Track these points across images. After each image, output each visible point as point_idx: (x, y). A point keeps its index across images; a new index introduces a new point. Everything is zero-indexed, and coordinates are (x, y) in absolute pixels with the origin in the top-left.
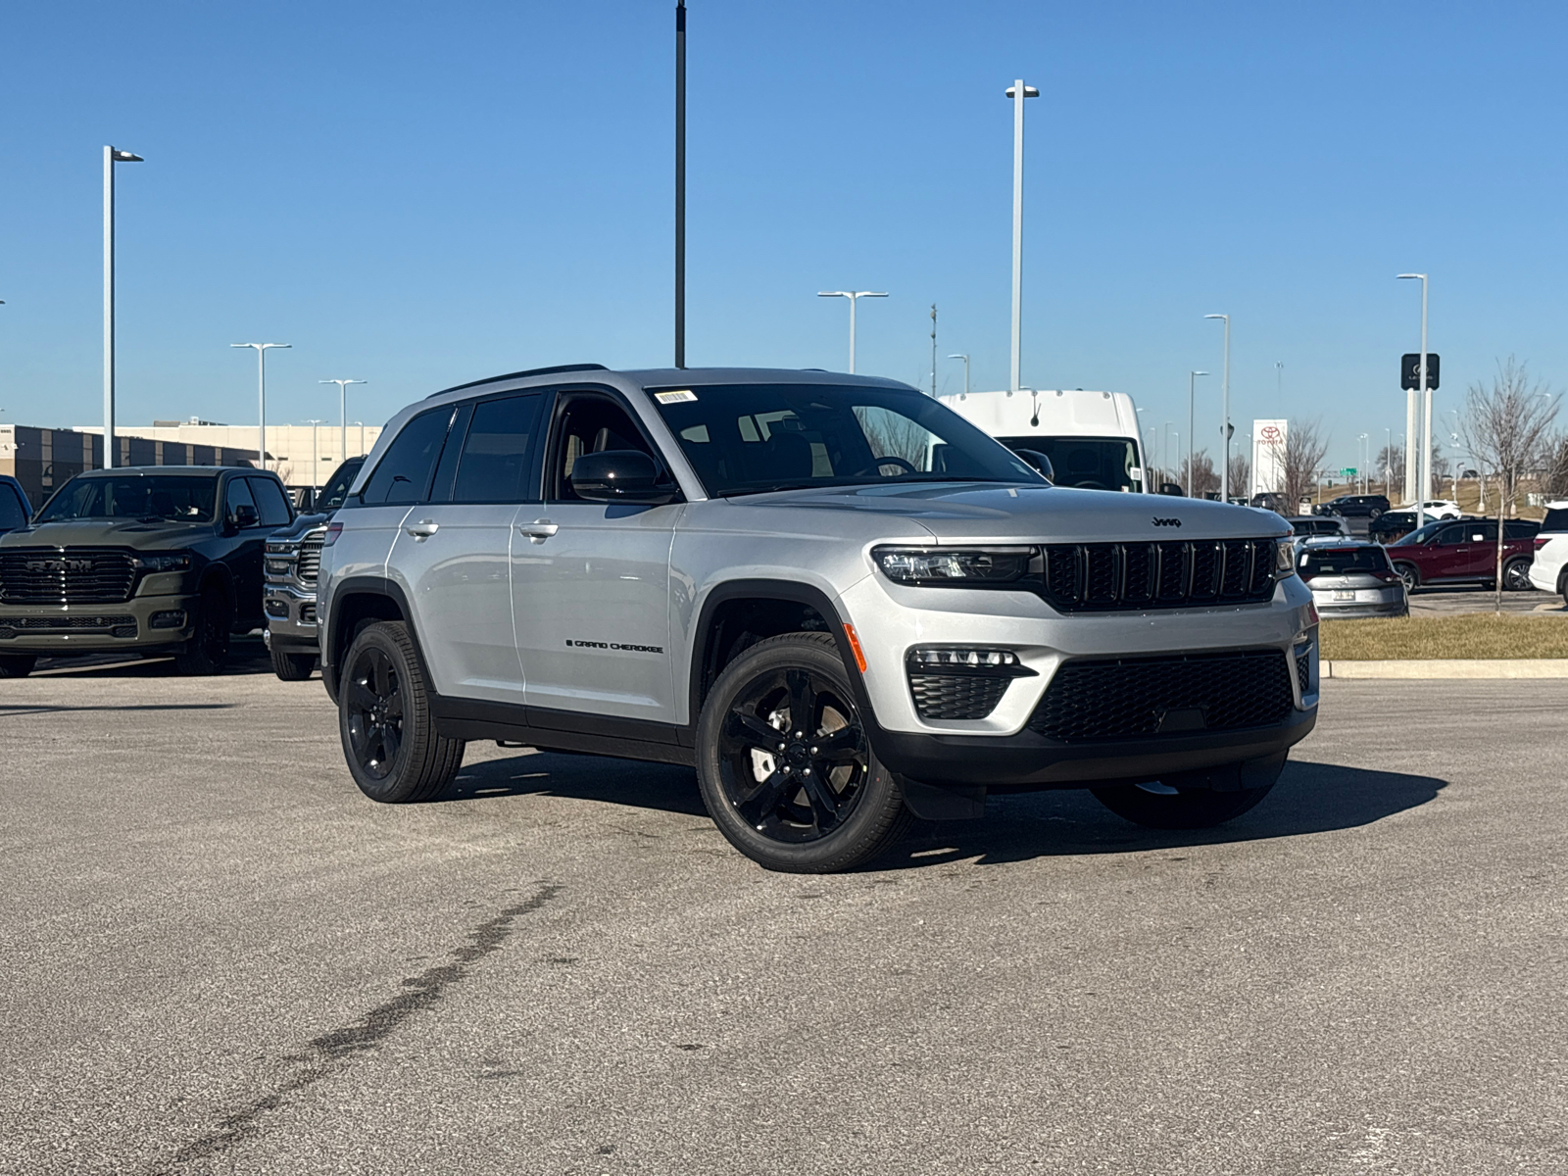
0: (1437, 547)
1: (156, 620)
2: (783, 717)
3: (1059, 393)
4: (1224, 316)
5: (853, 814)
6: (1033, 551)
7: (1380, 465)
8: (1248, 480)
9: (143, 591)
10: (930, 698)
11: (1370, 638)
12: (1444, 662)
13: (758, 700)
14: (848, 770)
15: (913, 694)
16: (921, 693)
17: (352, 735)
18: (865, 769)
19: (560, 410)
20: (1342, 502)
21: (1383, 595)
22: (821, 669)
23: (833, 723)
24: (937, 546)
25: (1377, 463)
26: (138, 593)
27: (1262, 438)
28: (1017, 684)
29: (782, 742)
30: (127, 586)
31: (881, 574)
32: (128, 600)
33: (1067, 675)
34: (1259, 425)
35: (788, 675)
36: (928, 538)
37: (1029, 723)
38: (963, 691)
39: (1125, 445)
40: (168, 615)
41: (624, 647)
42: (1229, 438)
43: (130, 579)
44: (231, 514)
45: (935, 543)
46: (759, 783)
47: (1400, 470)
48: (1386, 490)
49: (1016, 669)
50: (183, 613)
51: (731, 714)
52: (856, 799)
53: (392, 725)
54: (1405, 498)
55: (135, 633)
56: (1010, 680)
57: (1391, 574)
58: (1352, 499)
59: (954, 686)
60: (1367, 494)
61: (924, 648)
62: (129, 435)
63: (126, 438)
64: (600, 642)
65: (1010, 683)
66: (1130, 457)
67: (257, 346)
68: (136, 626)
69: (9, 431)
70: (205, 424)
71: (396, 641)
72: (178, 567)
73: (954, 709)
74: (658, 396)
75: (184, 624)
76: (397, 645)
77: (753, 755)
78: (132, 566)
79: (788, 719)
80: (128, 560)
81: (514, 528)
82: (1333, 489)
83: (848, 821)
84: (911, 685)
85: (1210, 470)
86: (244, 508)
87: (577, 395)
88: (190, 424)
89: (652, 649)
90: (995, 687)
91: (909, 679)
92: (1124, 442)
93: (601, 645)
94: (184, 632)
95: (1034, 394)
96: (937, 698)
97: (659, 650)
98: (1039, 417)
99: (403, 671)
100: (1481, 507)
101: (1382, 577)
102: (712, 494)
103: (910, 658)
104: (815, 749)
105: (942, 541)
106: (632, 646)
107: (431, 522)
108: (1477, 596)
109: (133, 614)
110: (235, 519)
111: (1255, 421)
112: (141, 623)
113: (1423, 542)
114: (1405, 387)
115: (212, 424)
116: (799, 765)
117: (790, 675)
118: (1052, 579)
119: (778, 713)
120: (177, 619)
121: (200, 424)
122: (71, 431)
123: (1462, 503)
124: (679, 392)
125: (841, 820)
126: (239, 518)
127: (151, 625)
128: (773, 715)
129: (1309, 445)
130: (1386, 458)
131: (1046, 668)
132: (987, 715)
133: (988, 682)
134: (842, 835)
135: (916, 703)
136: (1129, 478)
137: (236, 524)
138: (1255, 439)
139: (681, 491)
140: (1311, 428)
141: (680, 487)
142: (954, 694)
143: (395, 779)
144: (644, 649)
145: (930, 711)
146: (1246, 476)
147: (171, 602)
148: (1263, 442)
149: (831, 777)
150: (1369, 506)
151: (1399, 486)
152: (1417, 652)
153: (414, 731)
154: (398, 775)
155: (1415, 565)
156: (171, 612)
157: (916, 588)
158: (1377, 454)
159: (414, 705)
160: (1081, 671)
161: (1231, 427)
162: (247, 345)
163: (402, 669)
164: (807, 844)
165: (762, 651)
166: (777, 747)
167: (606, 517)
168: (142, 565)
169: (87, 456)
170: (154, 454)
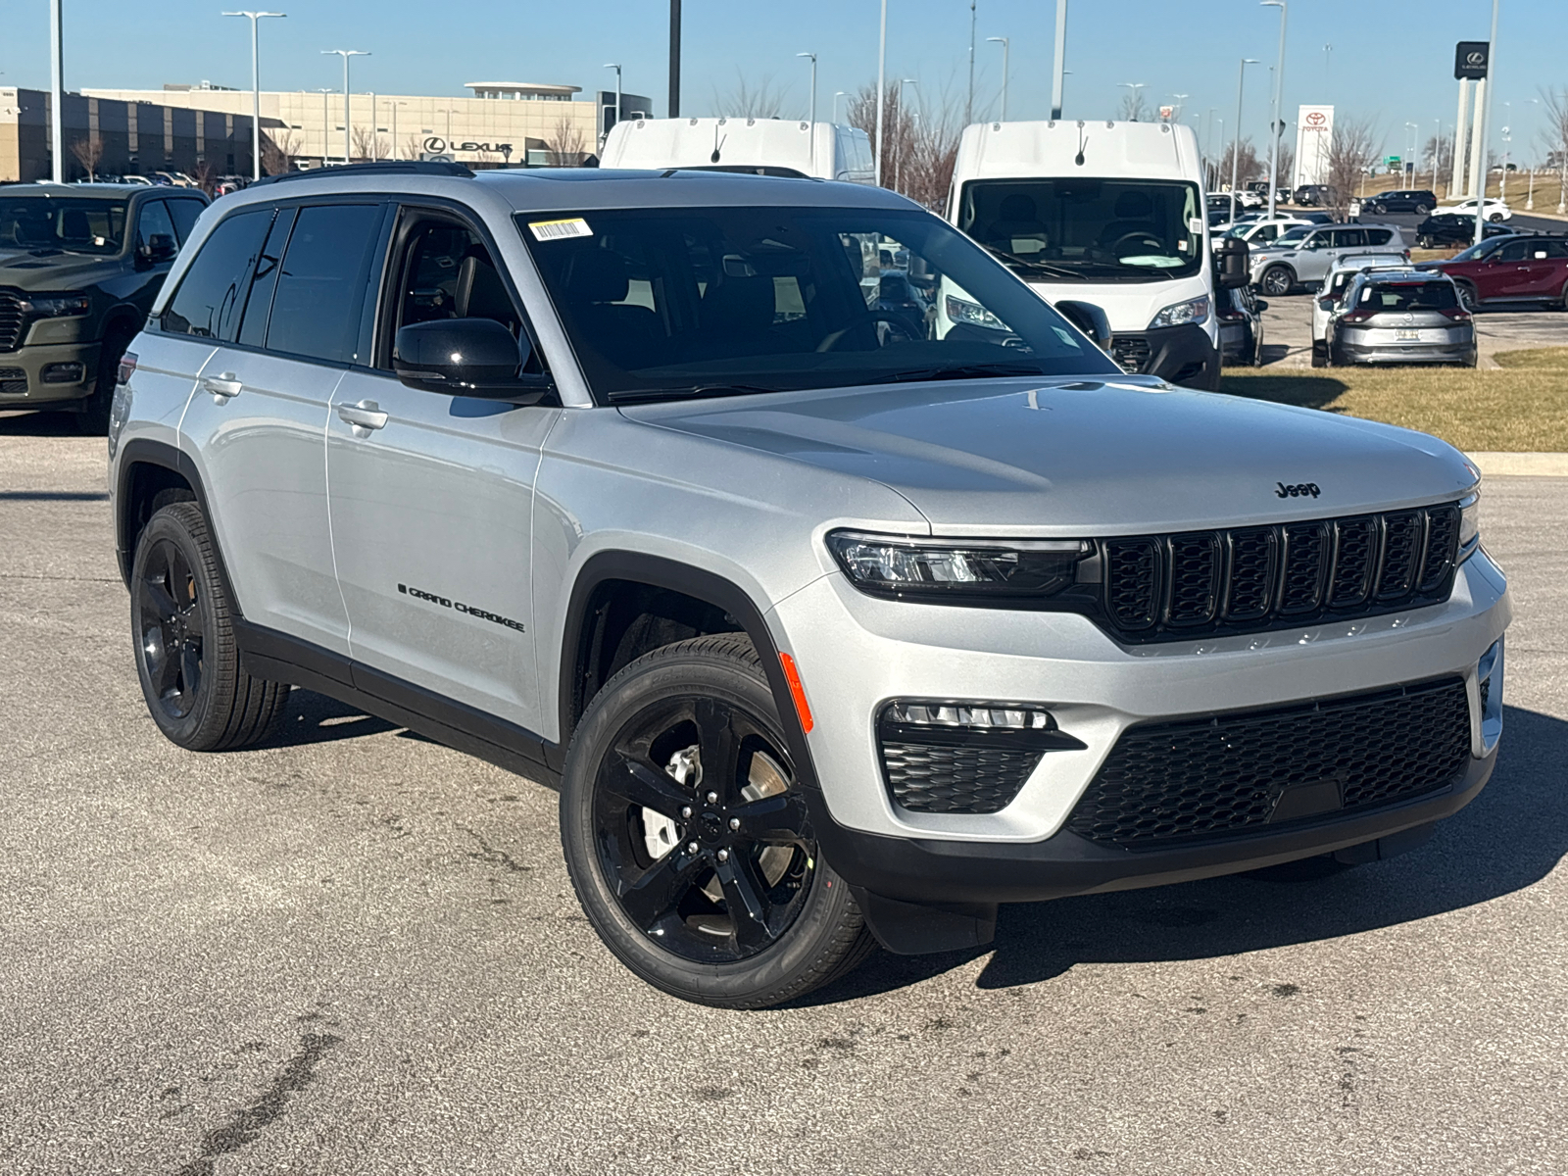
0: (1496, 262)
1: (49, 371)
2: (692, 762)
3: (1110, 125)
4: (1282, 4)
5: (791, 931)
6: (1085, 547)
7: (1426, 156)
8: (1291, 169)
9: (33, 339)
10: (912, 780)
11: (1452, 412)
12: (1542, 455)
13: (653, 737)
14: (785, 854)
15: (886, 773)
16: (899, 771)
17: (148, 654)
18: (810, 863)
19: (403, 234)
20: (1387, 197)
21: (1451, 336)
22: (747, 703)
23: (766, 782)
24: (931, 537)
25: (1424, 153)
26: (27, 341)
27: (1307, 125)
28: (1051, 761)
29: (687, 806)
30: (14, 333)
31: (841, 576)
32: (15, 350)
33: (1132, 746)
34: (1305, 111)
35: (697, 704)
36: (918, 524)
37: (1069, 823)
38: (964, 770)
39: (1185, 189)
40: (64, 367)
41: (473, 611)
42: (1280, 135)
43: (17, 325)
44: (143, 245)
45: (928, 533)
46: (655, 860)
47: (1448, 163)
48: (1432, 182)
49: (1052, 737)
50: (80, 365)
51: (611, 756)
52: (795, 907)
53: (194, 646)
54: (1451, 193)
55: (26, 389)
56: (1042, 753)
57: (1461, 313)
58: (1398, 194)
59: (951, 762)
60: (1412, 189)
61: (906, 703)
62: (137, 99)
63: (134, 102)
64: (443, 597)
65: (1040, 759)
66: (1190, 205)
67: (250, 15)
68: (25, 381)
69: (12, 95)
70: (217, 88)
71: (194, 536)
72: (75, 311)
73: (951, 798)
74: (533, 226)
75: (83, 379)
76: (195, 541)
77: (645, 817)
78: (20, 310)
79: (698, 763)
80: (16, 302)
81: (333, 407)
82: (1376, 179)
83: (783, 940)
84: (883, 759)
85: (1252, 156)
86: (159, 237)
87: (424, 213)
88: (201, 88)
89: (510, 624)
90: (1017, 764)
91: (880, 748)
92: (1183, 186)
93: (443, 602)
94: (84, 386)
95: (1081, 125)
96: (925, 779)
97: (519, 627)
98: (1084, 154)
99: (201, 581)
100: (1530, 204)
101: (1450, 314)
102: (600, 399)
103: (882, 717)
104: (736, 822)
105: (939, 529)
106: (483, 612)
107: (233, 380)
108: (1536, 318)
109: (20, 365)
110: (148, 250)
111: (1301, 107)
112: (32, 377)
113: (1482, 259)
114: (1458, 76)
115: (224, 89)
116: (712, 843)
117: (701, 705)
118: (1115, 592)
119: (685, 755)
120: (73, 371)
121: (211, 88)
122: (78, 94)
123: (1510, 199)
124: (566, 222)
125: (773, 937)
126: (152, 249)
127: (43, 379)
128: (676, 758)
129: (1364, 144)
130: (1434, 148)
131: (1100, 738)
132: (1000, 808)
133: (1006, 757)
134: (773, 962)
135: (889, 787)
136: (1187, 230)
137: (149, 256)
138: (1300, 127)
139: (555, 388)
140: (1366, 128)
141: (553, 381)
142: (951, 774)
143: (195, 724)
144: (499, 620)
145: (912, 800)
146: (1290, 164)
147: (65, 353)
148: (1308, 129)
149: (761, 861)
150: (1414, 201)
151: (1446, 179)
152: (1509, 440)
153: (216, 663)
154: (199, 719)
155: (1473, 283)
156: (67, 364)
157: (896, 603)
158: (1425, 142)
159: (215, 628)
160: (1154, 739)
161: (1282, 124)
162: (240, 13)
163: (201, 576)
164: (721, 968)
165: (660, 666)
166: (680, 810)
167: (451, 413)
168: (31, 308)
169: (94, 122)
170: (162, 119)
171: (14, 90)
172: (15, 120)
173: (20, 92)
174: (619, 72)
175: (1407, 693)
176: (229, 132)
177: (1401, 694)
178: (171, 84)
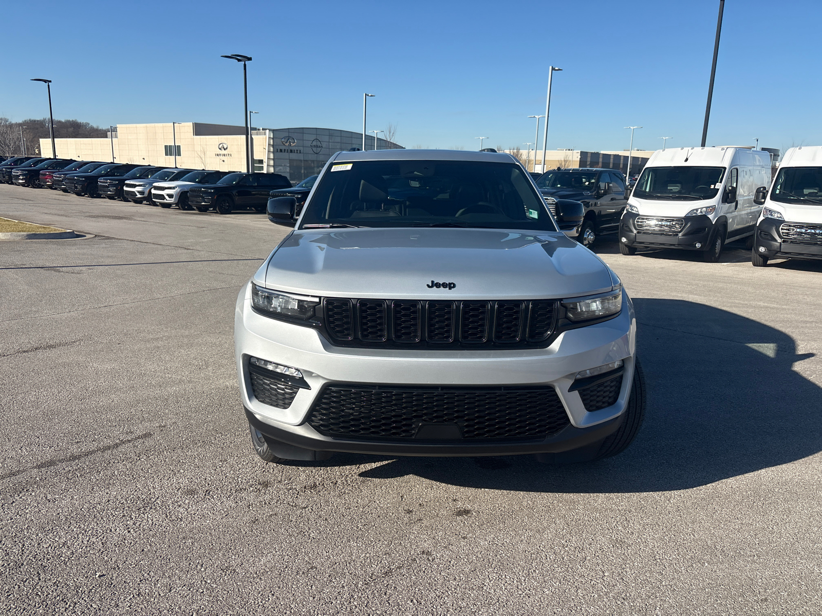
6: (317, 300)
16: (255, 385)
24: (266, 288)
37: (309, 420)
45: (264, 286)
69: (578, 153)
73: (270, 400)
74: (334, 166)
84: (250, 378)
96: (262, 390)
102: (300, 227)
103: (249, 361)
124: (346, 165)
131: (316, 386)
132: (287, 408)
135: (252, 390)
145: (259, 397)
169: (601, 160)
170: (620, 159)
171: (579, 151)
172: (579, 160)
173: (581, 152)
174: (757, 141)
175: (504, 390)
176: (640, 162)
177: (501, 390)
178: (626, 149)
